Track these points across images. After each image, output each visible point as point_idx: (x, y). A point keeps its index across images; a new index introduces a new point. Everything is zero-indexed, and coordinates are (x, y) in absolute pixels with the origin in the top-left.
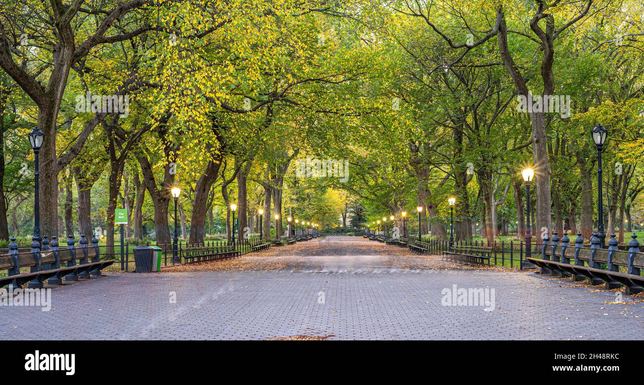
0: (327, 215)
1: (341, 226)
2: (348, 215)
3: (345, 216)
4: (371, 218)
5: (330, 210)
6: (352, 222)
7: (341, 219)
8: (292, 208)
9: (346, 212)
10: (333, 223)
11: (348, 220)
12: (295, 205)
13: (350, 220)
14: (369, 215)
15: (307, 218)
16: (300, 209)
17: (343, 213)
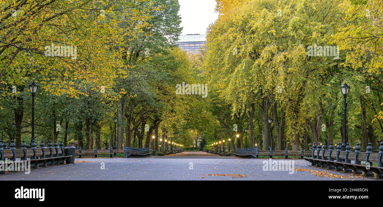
0: (187, 140)
1: (195, 146)
2: (198, 140)
3: (197, 141)
4: (209, 143)
5: (189, 138)
6: (200, 144)
7: (195, 143)
8: (172, 137)
9: (198, 139)
10: (190, 145)
11: (198, 143)
12: (173, 136)
13: (199, 143)
14: (208, 141)
15: (178, 142)
16: (175, 138)
17: (195, 140)
